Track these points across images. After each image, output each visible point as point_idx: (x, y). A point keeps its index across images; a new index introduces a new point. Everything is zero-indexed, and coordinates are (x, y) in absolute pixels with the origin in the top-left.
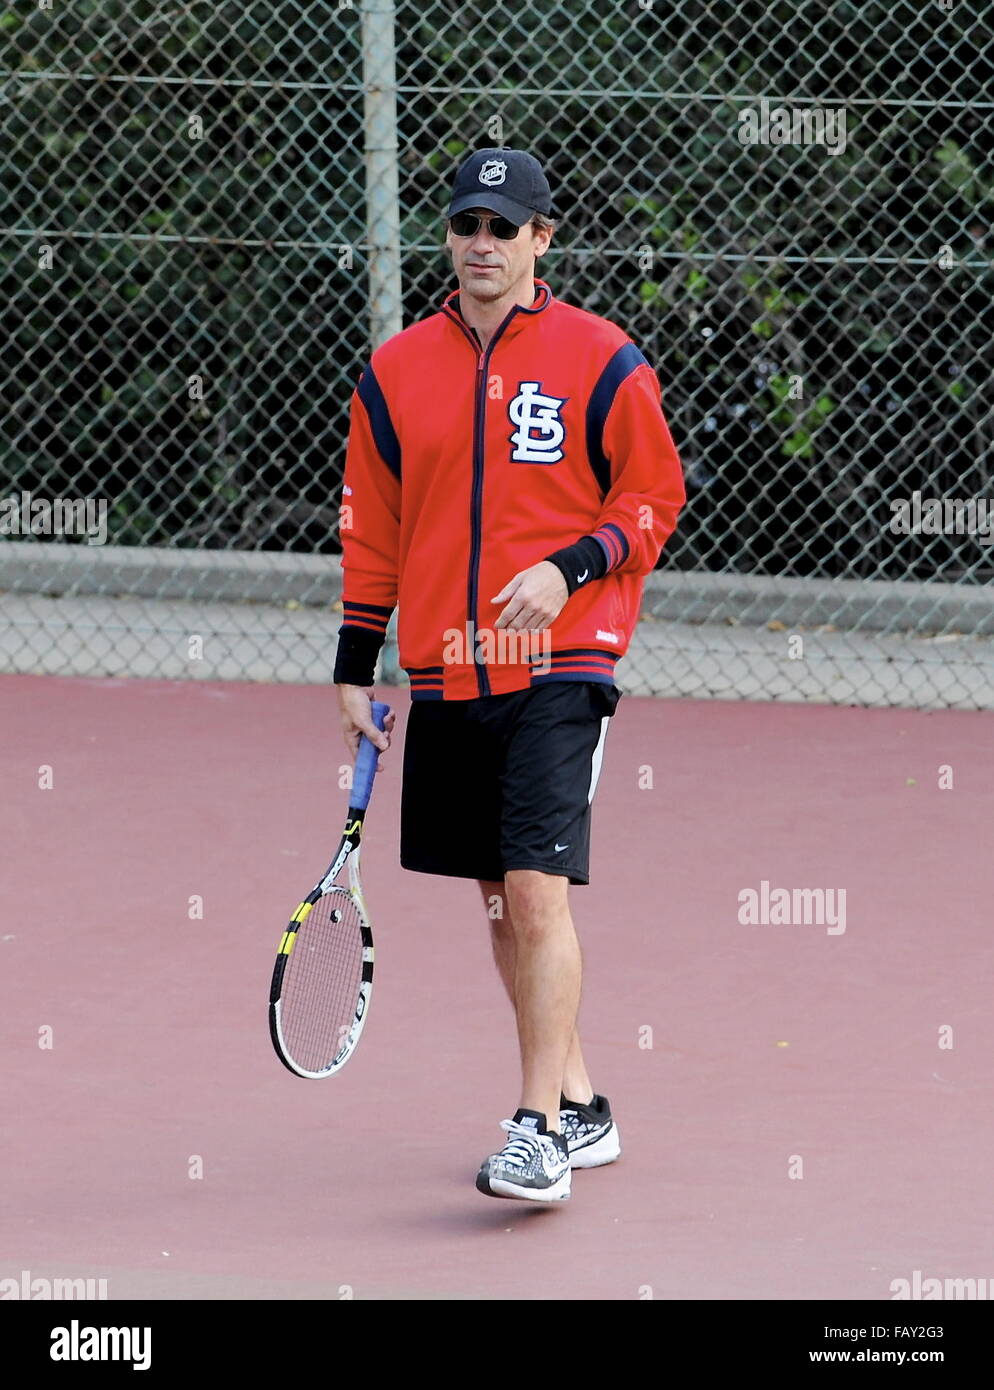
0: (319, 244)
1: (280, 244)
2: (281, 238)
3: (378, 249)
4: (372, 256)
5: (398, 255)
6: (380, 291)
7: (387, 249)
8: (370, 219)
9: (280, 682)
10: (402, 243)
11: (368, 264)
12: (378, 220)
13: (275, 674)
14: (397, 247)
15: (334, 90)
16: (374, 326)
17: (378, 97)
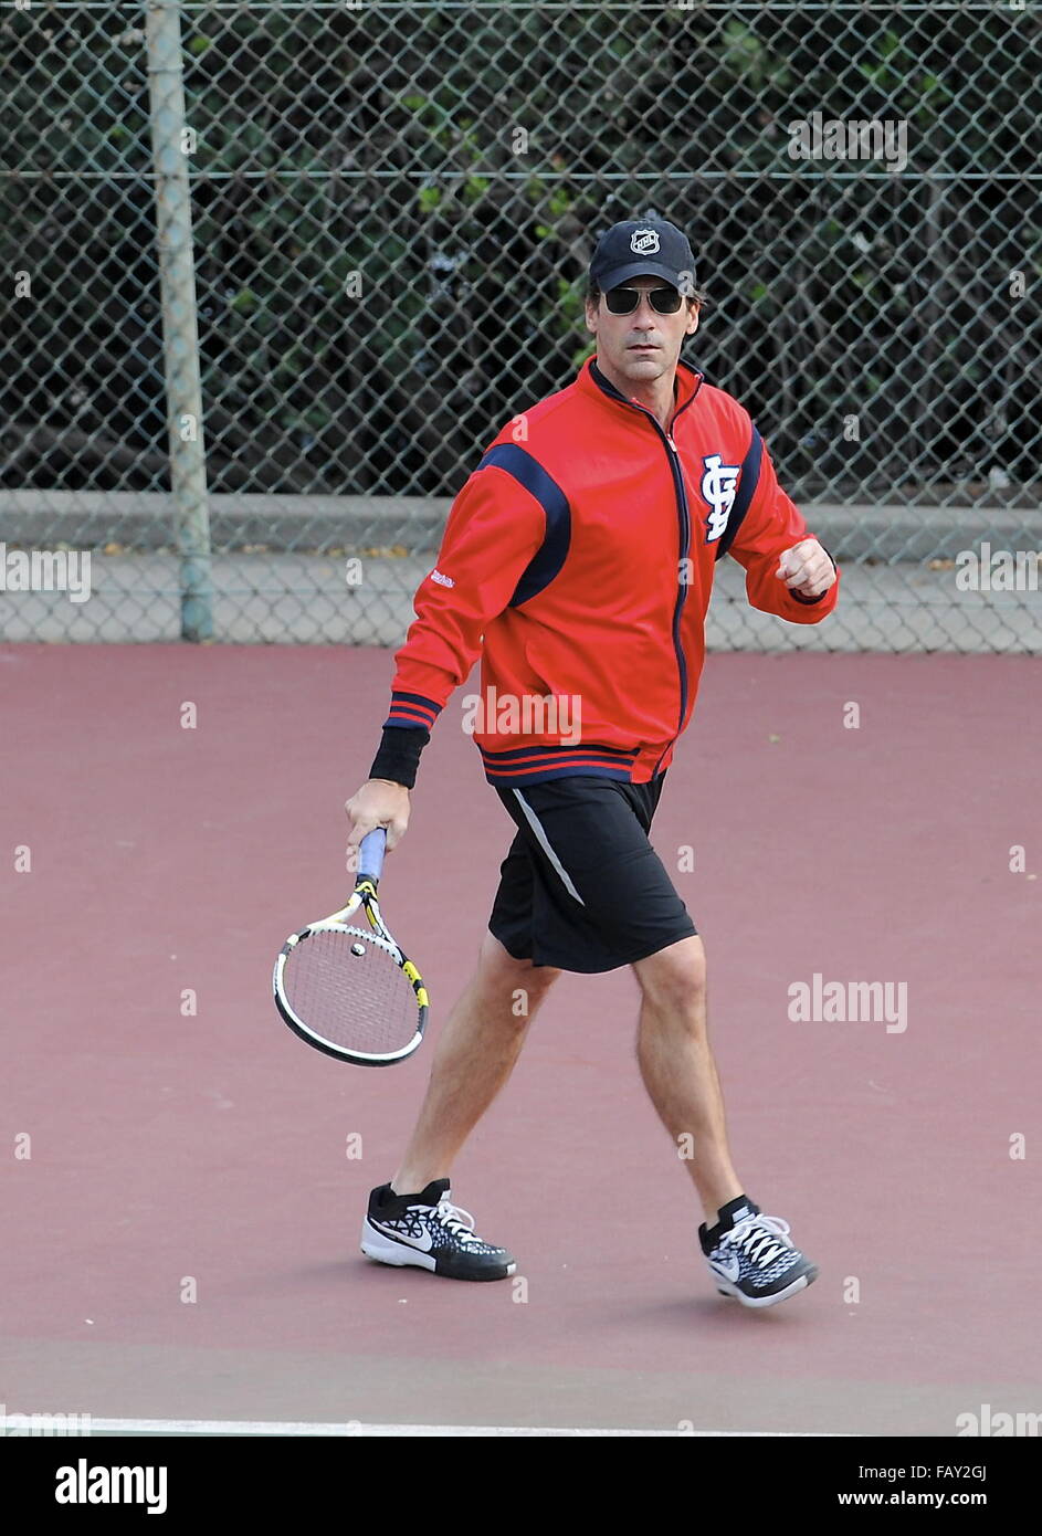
0: (101, 174)
1: (59, 175)
2: (59, 168)
3: (165, 178)
4: (159, 185)
5: (187, 183)
6: (169, 223)
7: (176, 177)
8: (156, 145)
9: (73, 642)
10: (191, 171)
11: (156, 193)
12: (164, 147)
13: (66, 633)
14: (185, 175)
15: (113, 10)
16: (163, 259)
17: (161, 15)
